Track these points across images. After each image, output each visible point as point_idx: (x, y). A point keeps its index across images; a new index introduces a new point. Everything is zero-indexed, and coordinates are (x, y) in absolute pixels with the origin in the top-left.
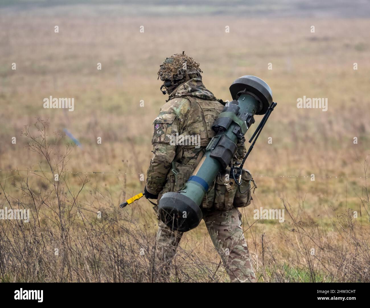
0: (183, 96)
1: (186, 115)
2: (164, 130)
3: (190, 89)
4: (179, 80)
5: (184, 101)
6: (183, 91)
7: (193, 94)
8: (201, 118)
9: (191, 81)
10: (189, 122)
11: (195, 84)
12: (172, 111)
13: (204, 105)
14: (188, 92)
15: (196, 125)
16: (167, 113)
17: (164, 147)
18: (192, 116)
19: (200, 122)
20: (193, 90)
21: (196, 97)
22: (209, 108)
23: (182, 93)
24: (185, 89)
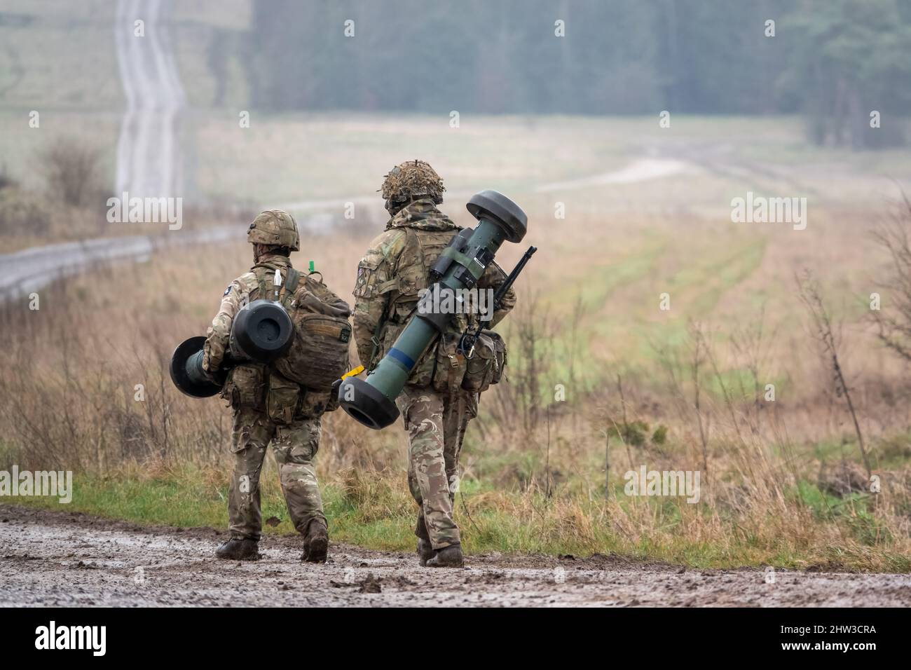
0: (399, 228)
1: (399, 256)
2: (366, 278)
3: (409, 216)
4: (401, 203)
5: (399, 234)
6: (400, 219)
7: (412, 224)
8: (420, 260)
9: (414, 205)
10: (401, 265)
11: (420, 208)
12: (380, 251)
13: (428, 239)
14: (407, 221)
15: (411, 269)
16: (373, 253)
17: (365, 304)
18: (407, 256)
19: (417, 265)
20: (414, 219)
21: (416, 228)
22: (436, 243)
23: (398, 222)
24: (403, 216)
